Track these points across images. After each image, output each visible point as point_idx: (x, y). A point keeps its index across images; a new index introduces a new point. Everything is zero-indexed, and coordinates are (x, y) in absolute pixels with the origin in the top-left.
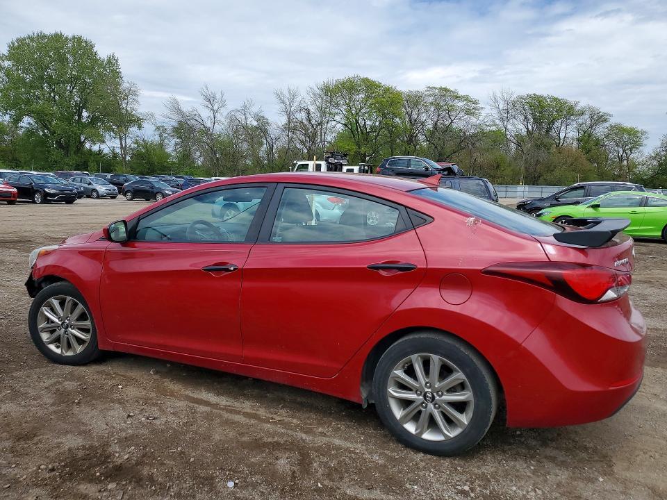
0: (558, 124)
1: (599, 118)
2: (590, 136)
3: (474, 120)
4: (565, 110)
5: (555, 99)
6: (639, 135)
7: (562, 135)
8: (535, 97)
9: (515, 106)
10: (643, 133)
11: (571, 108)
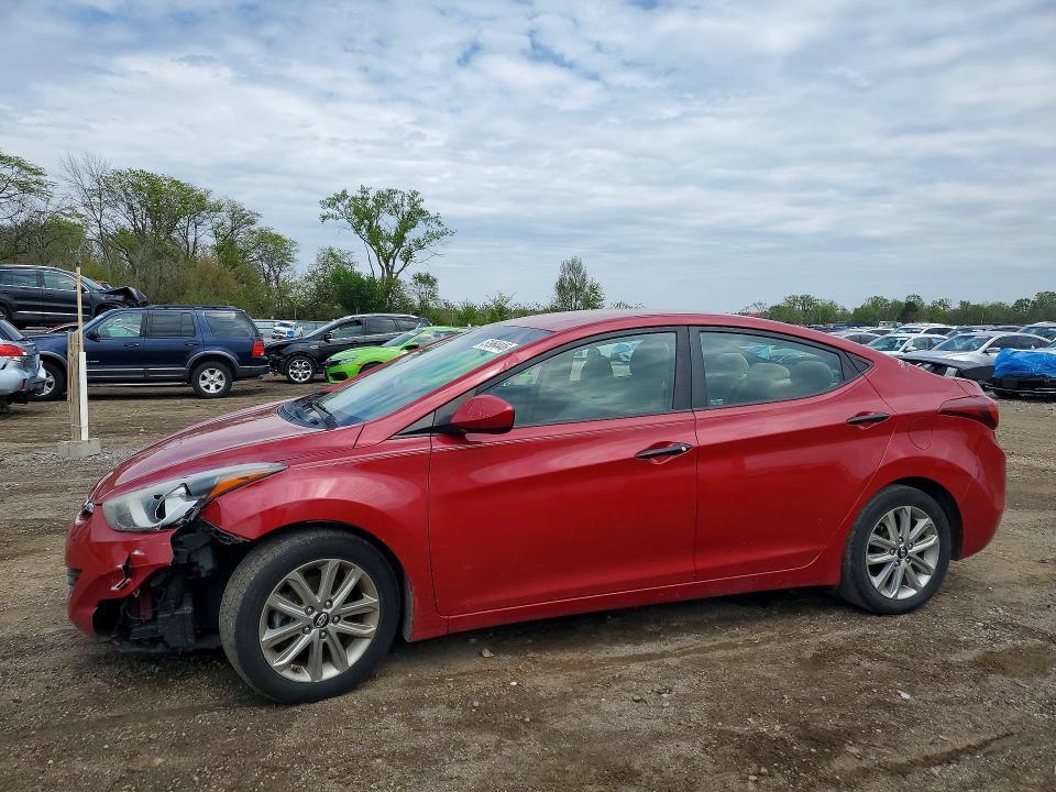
0: (183, 222)
1: (241, 218)
2: (232, 242)
3: (38, 203)
4: (193, 204)
5: (176, 183)
6: (287, 245)
7: (191, 238)
8: (142, 175)
9: (110, 187)
10: (293, 243)
11: (201, 199)
